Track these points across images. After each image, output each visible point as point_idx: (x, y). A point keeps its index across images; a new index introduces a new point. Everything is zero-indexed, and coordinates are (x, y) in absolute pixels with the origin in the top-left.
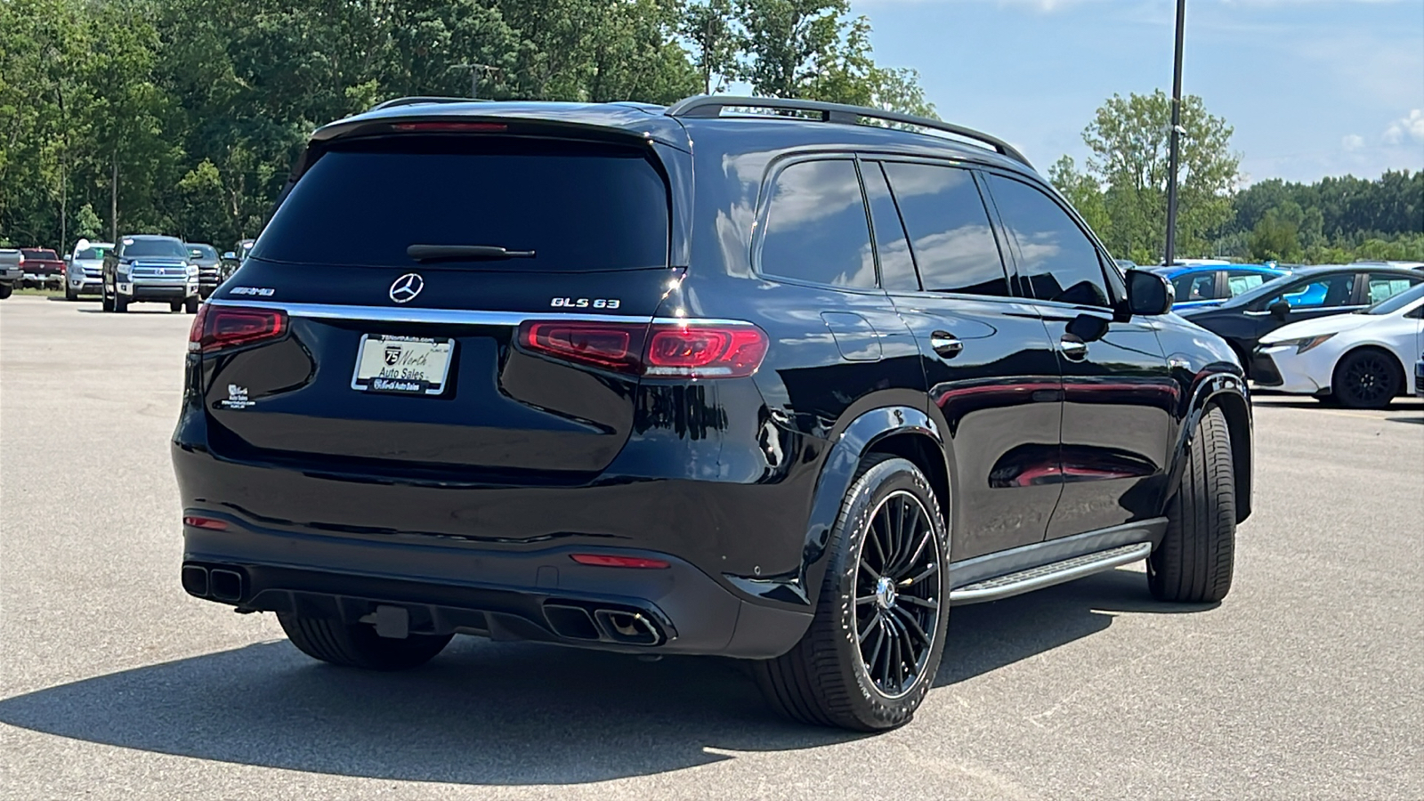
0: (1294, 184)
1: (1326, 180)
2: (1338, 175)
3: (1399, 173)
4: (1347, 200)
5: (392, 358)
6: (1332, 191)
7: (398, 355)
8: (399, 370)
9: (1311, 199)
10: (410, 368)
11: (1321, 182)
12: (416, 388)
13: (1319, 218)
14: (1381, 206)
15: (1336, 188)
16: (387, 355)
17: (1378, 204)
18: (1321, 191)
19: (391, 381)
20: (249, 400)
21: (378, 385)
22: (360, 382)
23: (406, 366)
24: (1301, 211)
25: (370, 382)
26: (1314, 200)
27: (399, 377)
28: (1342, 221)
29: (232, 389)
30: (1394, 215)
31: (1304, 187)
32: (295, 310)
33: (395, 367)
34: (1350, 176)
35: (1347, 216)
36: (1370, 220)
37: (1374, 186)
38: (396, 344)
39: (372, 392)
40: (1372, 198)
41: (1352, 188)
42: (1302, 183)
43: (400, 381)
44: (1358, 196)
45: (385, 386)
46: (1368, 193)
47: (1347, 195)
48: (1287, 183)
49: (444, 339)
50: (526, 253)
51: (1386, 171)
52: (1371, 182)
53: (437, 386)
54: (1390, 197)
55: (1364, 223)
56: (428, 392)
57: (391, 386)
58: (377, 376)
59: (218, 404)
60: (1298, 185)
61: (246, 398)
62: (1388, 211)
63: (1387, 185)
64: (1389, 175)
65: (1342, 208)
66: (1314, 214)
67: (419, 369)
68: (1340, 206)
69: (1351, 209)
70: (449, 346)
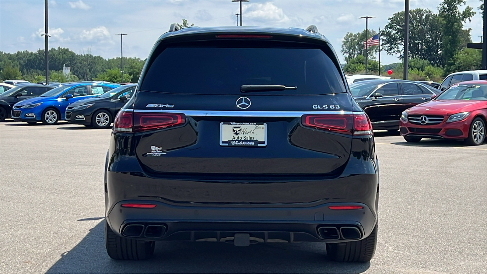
0: (7, 53)
1: (18, 52)
2: (22, 51)
3: (43, 50)
4: (26, 59)
5: (237, 132)
6: (21, 56)
7: (240, 131)
8: (241, 136)
9: (14, 58)
10: (247, 136)
11: (17, 53)
12: (254, 144)
13: (18, 65)
14: (38, 61)
15: (22, 55)
16: (234, 131)
17: (37, 60)
18: (17, 56)
19: (239, 141)
20: (163, 152)
21: (233, 143)
22: (223, 142)
23: (244, 135)
24: (11, 63)
25: (229, 142)
26: (15, 59)
27: (243, 139)
28: (25, 66)
29: (153, 148)
30: (42, 64)
31: (11, 55)
32: (189, 113)
33: (240, 135)
34: (26, 51)
35: (26, 65)
36: (34, 66)
37: (35, 54)
38: (238, 126)
39: (231, 146)
40: (34, 58)
41: (28, 55)
42: (10, 53)
43: (245, 141)
44: (30, 58)
45: (237, 143)
46: (33, 57)
47: (26, 57)
48: (5, 53)
49: (262, 123)
50: (294, 88)
51: (39, 50)
52: (34, 53)
53: (263, 143)
54: (41, 58)
55: (32, 67)
56: (259, 145)
57: (241, 143)
58: (232, 139)
59: (144, 155)
60: (9, 54)
61: (161, 151)
62: (40, 63)
63: (39, 54)
64: (40, 50)
65: (25, 62)
66: (16, 64)
67: (252, 136)
68: (24, 61)
69: (28, 62)
70: (265, 126)
